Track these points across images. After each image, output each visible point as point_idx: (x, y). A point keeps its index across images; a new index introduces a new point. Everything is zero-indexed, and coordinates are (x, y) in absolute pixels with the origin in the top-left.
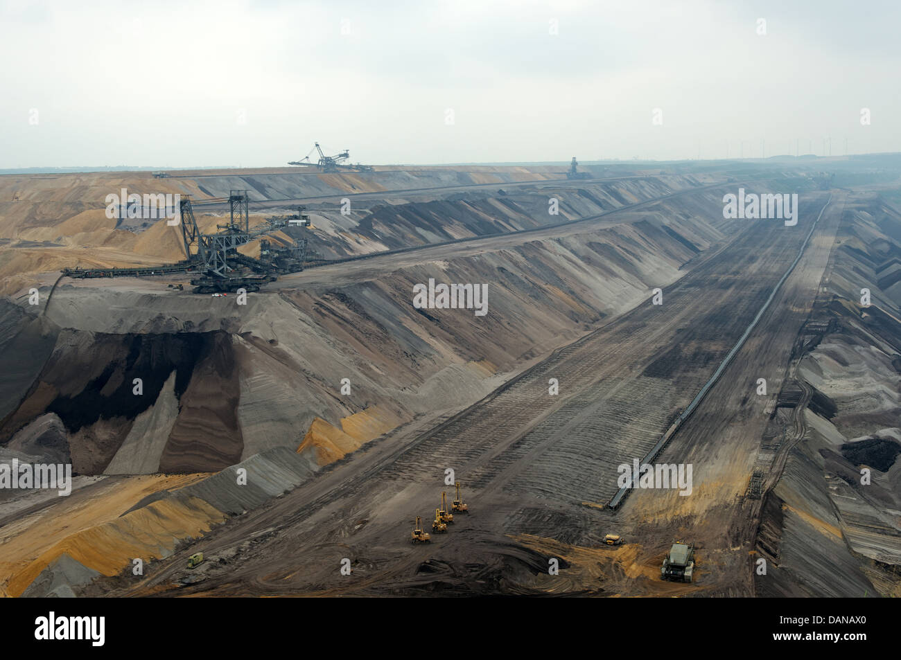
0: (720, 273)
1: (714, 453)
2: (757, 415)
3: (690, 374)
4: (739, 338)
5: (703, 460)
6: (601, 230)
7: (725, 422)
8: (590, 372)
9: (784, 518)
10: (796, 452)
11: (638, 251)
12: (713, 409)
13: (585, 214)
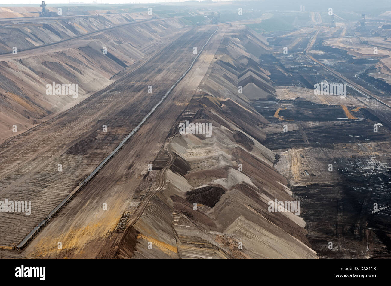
0: (136, 81)
1: (101, 204)
2: (136, 176)
3: (100, 151)
4: (137, 125)
5: (92, 209)
6: (54, 53)
7: (114, 182)
8: (29, 153)
9: (137, 243)
10: (155, 199)
11: (81, 67)
12: (108, 174)
13: (47, 41)
